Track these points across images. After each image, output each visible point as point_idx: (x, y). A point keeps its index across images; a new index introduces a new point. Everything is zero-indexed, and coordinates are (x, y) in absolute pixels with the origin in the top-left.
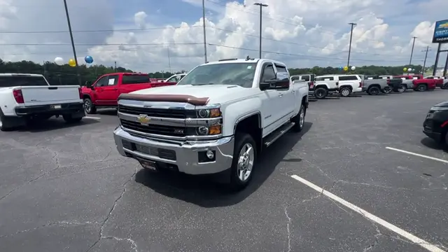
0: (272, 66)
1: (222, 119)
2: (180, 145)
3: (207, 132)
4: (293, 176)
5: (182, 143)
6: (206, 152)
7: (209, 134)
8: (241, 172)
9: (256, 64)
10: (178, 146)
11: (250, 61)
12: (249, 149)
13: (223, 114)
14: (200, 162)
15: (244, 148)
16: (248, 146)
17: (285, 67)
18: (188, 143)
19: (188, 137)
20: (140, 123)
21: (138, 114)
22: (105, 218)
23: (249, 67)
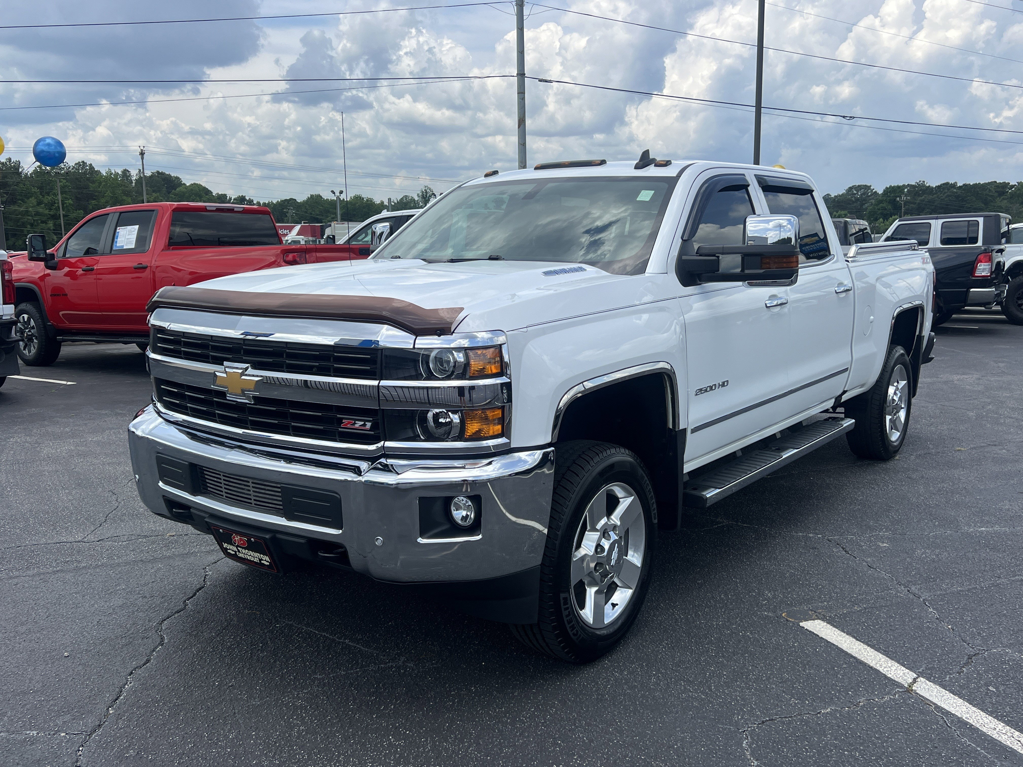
0: (745, 187)
1: (508, 386)
2: (357, 471)
3: (455, 432)
4: (808, 625)
5: (364, 465)
6: (447, 502)
7: (460, 437)
8: (591, 592)
9: (672, 182)
10: (349, 476)
11: (651, 171)
12: (625, 503)
13: (513, 370)
14: (422, 535)
15: (599, 497)
16: (619, 492)
17: (809, 192)
18: (387, 469)
19: (389, 444)
20: (222, 394)
21: (219, 361)
22: (91, 721)
23: (646, 195)
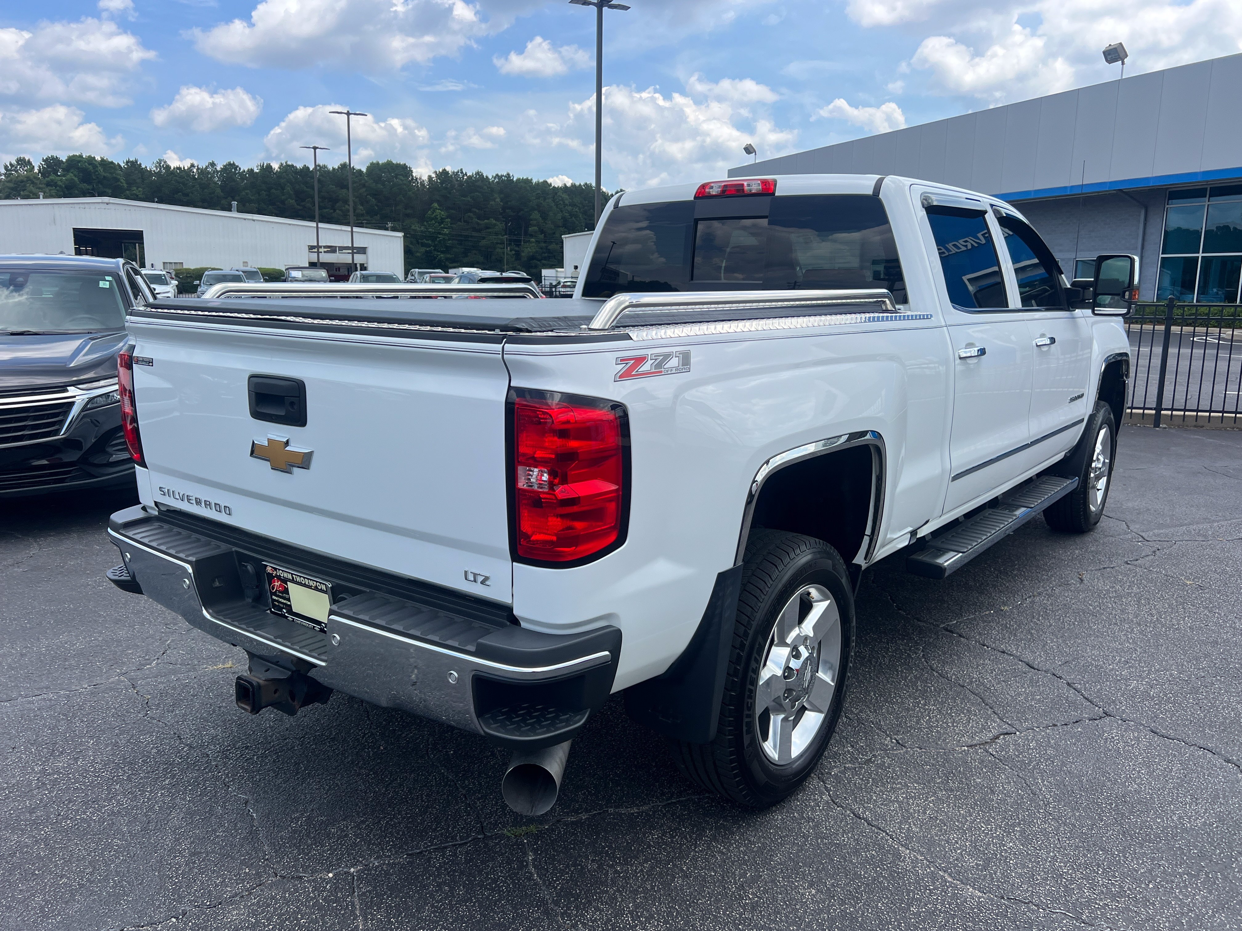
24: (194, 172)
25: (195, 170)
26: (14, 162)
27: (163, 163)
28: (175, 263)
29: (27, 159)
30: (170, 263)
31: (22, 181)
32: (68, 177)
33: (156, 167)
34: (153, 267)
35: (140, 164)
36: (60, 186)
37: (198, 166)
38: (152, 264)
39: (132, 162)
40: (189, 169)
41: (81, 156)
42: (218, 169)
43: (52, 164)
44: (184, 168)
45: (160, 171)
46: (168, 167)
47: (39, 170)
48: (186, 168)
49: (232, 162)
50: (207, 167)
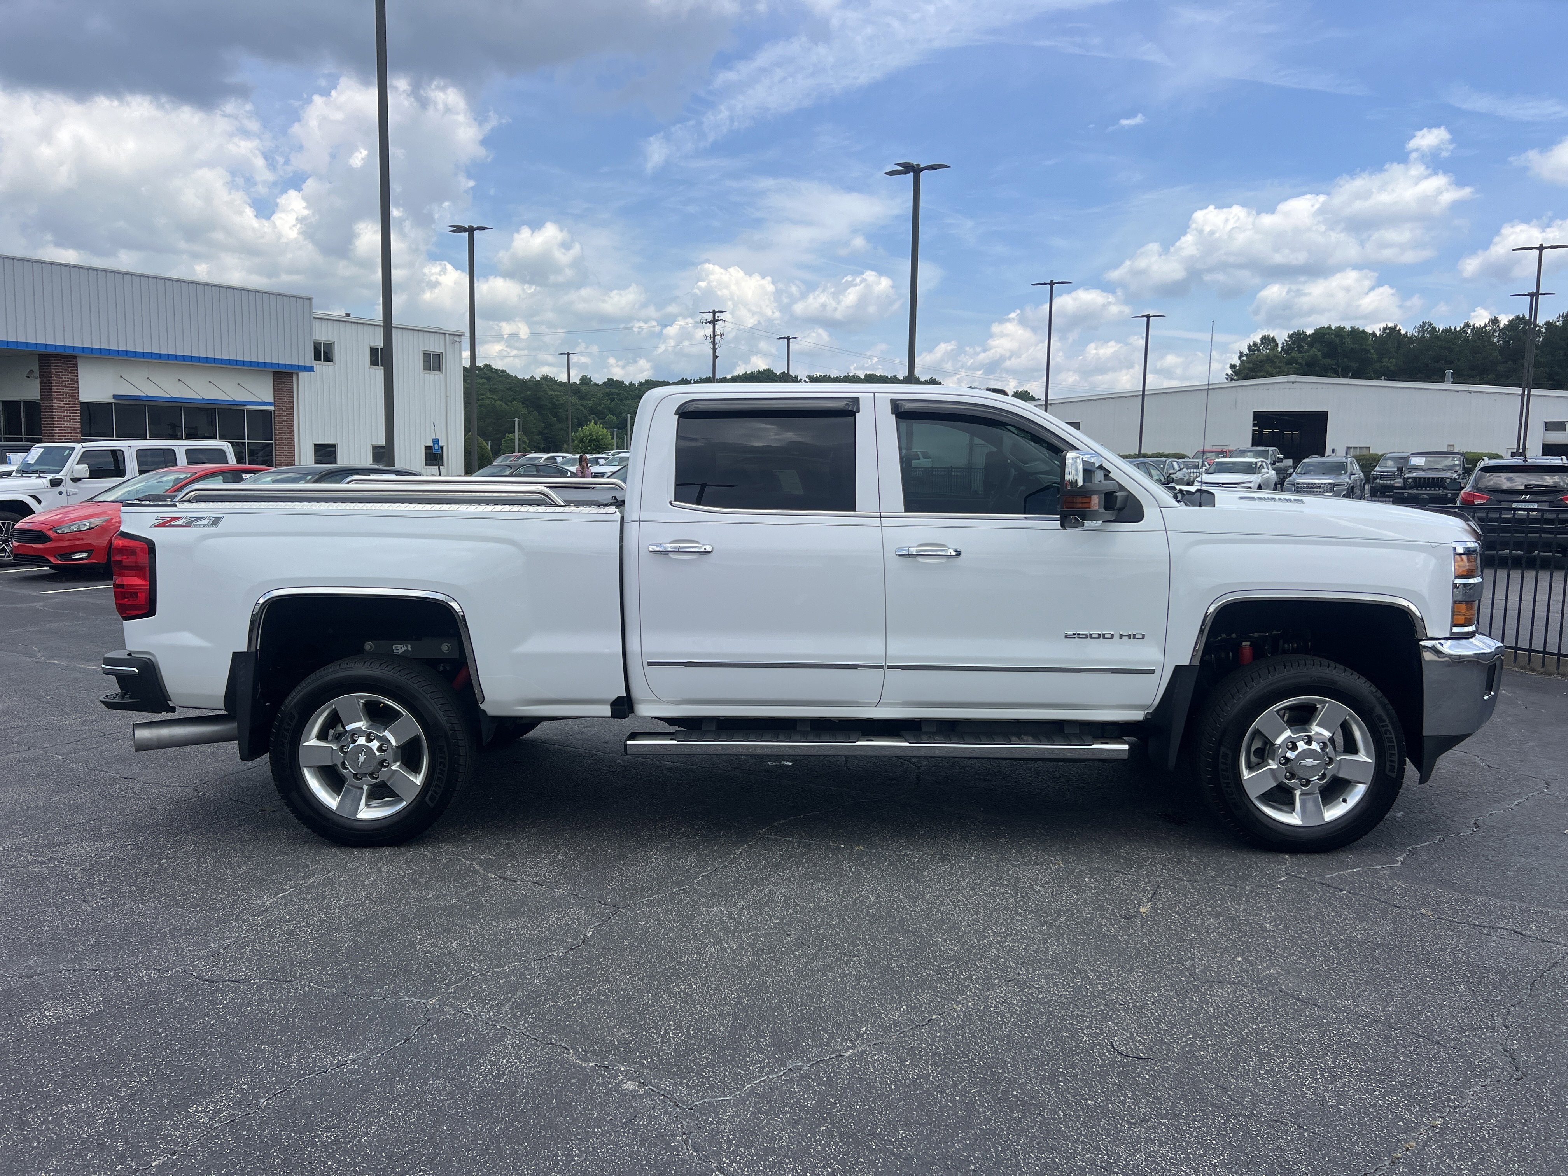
24: (1467, 333)
25: (1469, 331)
26: (1258, 341)
27: (1427, 326)
28: (1360, 448)
29: (1272, 336)
30: (1355, 448)
31: (1262, 361)
32: (1311, 352)
33: (1419, 332)
34: (1333, 453)
35: (1400, 330)
36: (1300, 364)
37: (1474, 326)
38: (1334, 450)
39: (1390, 328)
40: (1462, 329)
41: (1329, 328)
42: (1501, 326)
43: (1298, 338)
44: (1455, 329)
45: (1423, 336)
46: (1434, 329)
47: (1283, 348)
48: (1458, 329)
49: (1521, 316)
50: (1485, 326)
